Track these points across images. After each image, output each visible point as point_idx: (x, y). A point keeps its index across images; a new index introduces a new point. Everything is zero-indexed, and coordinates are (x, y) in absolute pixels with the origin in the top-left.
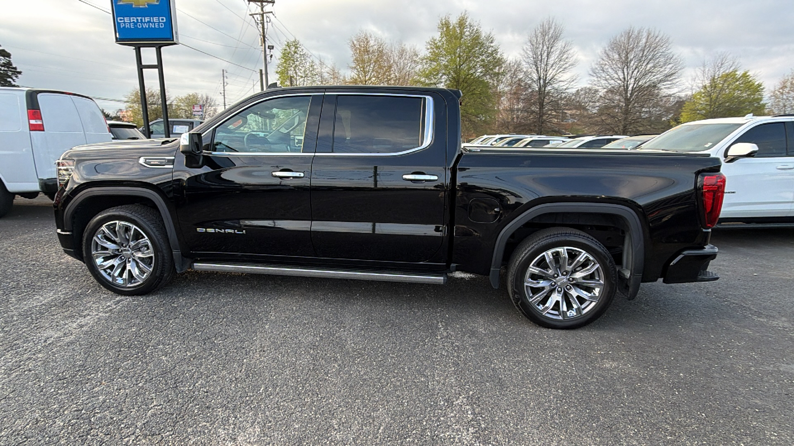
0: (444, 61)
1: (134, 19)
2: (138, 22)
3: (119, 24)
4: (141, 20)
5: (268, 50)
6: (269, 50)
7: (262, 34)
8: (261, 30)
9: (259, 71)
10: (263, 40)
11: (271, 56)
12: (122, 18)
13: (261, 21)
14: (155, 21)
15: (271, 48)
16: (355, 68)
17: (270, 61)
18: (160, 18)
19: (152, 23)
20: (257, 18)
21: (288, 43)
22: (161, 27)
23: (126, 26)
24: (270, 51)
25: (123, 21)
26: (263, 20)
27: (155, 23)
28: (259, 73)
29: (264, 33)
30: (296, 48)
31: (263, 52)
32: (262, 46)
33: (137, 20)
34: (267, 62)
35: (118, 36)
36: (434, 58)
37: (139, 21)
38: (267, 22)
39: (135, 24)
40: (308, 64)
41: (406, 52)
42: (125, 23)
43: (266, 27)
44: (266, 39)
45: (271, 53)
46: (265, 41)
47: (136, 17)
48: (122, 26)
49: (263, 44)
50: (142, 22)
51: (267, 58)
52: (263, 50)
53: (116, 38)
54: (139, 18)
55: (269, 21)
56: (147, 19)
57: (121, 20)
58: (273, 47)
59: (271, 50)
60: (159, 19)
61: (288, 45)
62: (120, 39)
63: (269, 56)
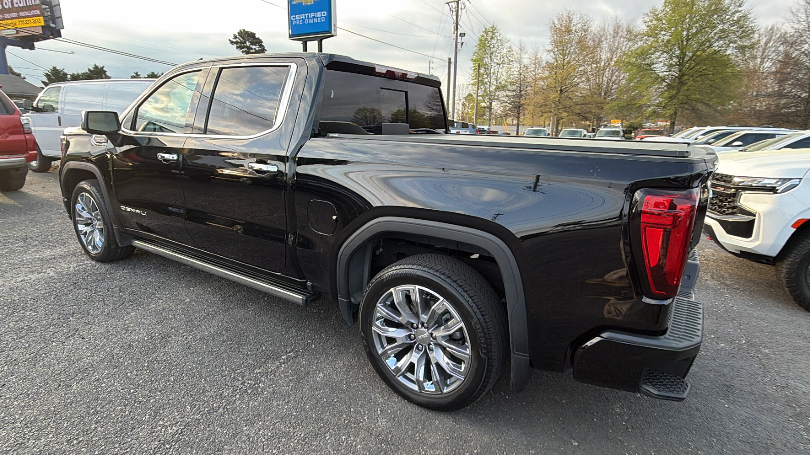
0: (665, 36)
1: (302, 16)
2: (305, 18)
3: (292, 21)
4: (308, 16)
5: (459, 38)
6: (461, 37)
7: (455, 22)
8: (455, 17)
9: (448, 60)
10: (455, 28)
11: (462, 44)
12: (294, 16)
13: (455, 8)
14: (318, 16)
15: (462, 35)
16: (552, 51)
17: (460, 49)
18: (323, 12)
19: (316, 18)
20: (452, 6)
21: (486, 29)
22: (322, 21)
23: (297, 23)
24: (462, 39)
25: (295, 19)
26: (458, 7)
27: (318, 17)
28: (448, 62)
29: (457, 20)
30: (494, 33)
31: (455, 40)
32: (454, 34)
33: (305, 16)
34: (458, 50)
35: (290, 33)
36: (653, 32)
37: (307, 17)
38: (461, 9)
39: (303, 20)
40: (505, 50)
41: (622, 29)
42: (296, 20)
43: (459, 14)
44: (459, 27)
45: (463, 41)
46: (457, 28)
47: (304, 14)
48: (294, 23)
49: (456, 32)
50: (308, 18)
51: (458, 46)
52: (455, 38)
53: (290, 34)
54: (307, 15)
55: (463, 8)
56: (312, 15)
57: (293, 18)
58: (465, 34)
59: (463, 37)
60: (321, 14)
61: (486, 32)
62: (292, 35)
63: (460, 44)
